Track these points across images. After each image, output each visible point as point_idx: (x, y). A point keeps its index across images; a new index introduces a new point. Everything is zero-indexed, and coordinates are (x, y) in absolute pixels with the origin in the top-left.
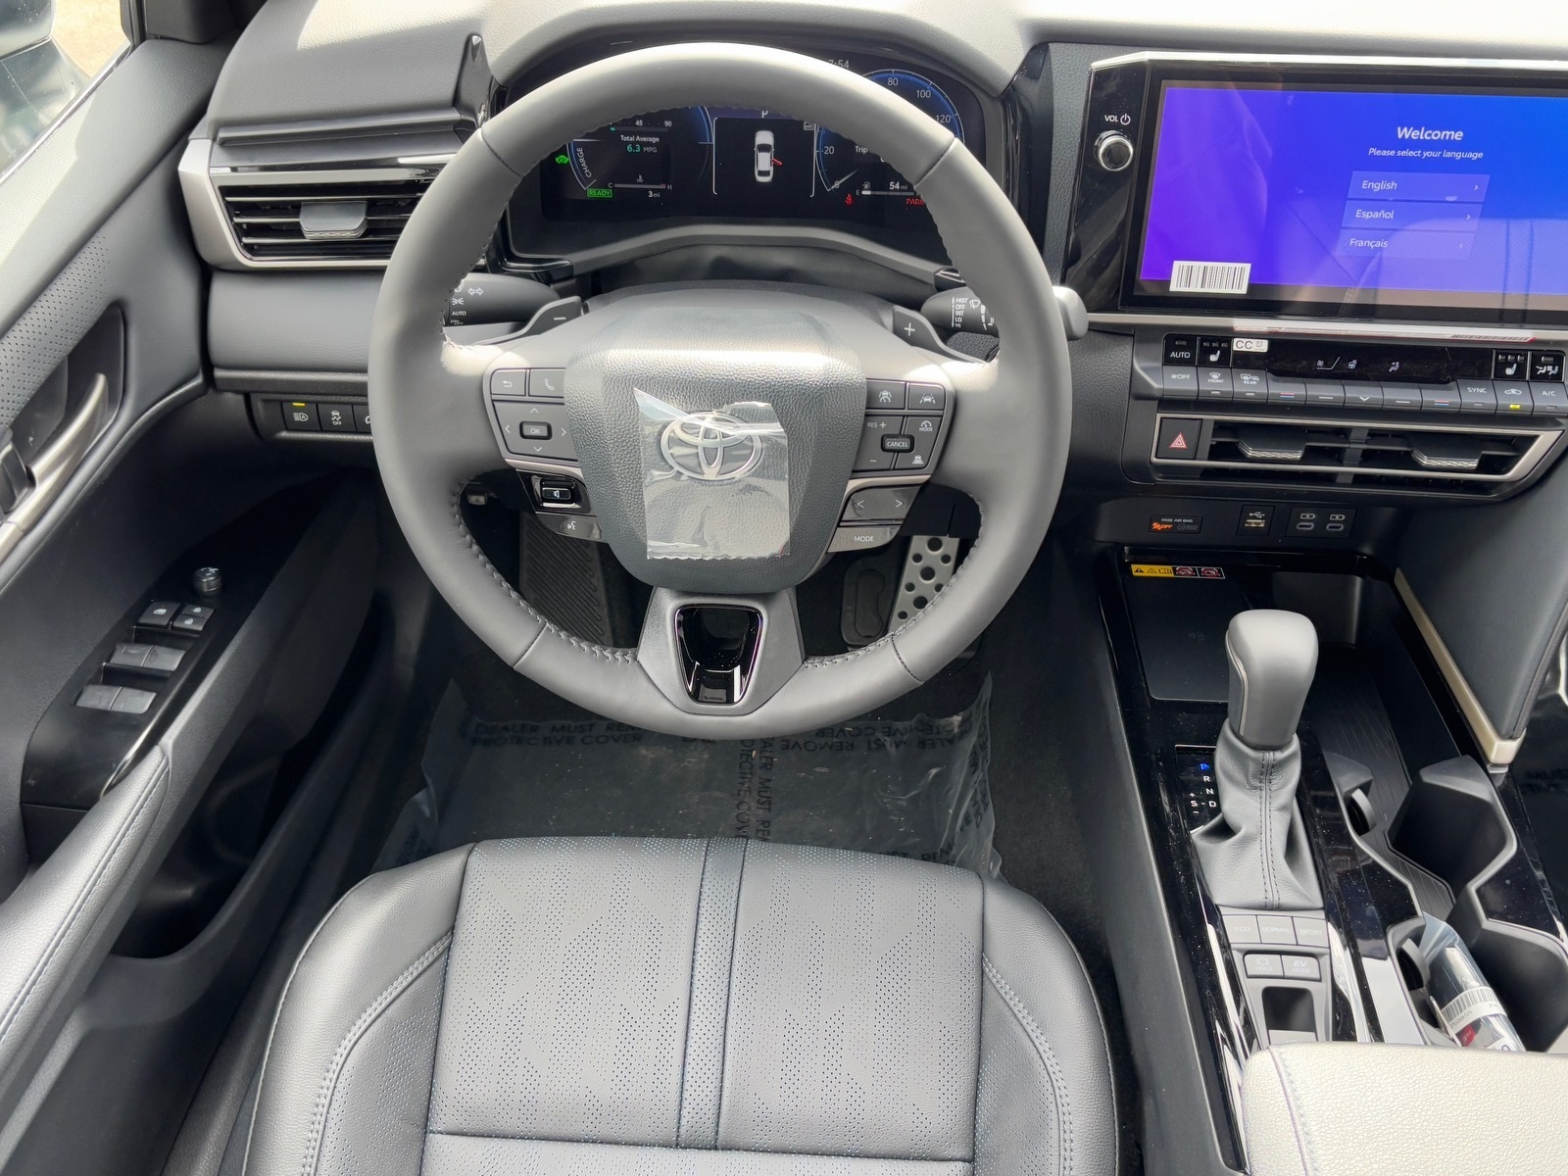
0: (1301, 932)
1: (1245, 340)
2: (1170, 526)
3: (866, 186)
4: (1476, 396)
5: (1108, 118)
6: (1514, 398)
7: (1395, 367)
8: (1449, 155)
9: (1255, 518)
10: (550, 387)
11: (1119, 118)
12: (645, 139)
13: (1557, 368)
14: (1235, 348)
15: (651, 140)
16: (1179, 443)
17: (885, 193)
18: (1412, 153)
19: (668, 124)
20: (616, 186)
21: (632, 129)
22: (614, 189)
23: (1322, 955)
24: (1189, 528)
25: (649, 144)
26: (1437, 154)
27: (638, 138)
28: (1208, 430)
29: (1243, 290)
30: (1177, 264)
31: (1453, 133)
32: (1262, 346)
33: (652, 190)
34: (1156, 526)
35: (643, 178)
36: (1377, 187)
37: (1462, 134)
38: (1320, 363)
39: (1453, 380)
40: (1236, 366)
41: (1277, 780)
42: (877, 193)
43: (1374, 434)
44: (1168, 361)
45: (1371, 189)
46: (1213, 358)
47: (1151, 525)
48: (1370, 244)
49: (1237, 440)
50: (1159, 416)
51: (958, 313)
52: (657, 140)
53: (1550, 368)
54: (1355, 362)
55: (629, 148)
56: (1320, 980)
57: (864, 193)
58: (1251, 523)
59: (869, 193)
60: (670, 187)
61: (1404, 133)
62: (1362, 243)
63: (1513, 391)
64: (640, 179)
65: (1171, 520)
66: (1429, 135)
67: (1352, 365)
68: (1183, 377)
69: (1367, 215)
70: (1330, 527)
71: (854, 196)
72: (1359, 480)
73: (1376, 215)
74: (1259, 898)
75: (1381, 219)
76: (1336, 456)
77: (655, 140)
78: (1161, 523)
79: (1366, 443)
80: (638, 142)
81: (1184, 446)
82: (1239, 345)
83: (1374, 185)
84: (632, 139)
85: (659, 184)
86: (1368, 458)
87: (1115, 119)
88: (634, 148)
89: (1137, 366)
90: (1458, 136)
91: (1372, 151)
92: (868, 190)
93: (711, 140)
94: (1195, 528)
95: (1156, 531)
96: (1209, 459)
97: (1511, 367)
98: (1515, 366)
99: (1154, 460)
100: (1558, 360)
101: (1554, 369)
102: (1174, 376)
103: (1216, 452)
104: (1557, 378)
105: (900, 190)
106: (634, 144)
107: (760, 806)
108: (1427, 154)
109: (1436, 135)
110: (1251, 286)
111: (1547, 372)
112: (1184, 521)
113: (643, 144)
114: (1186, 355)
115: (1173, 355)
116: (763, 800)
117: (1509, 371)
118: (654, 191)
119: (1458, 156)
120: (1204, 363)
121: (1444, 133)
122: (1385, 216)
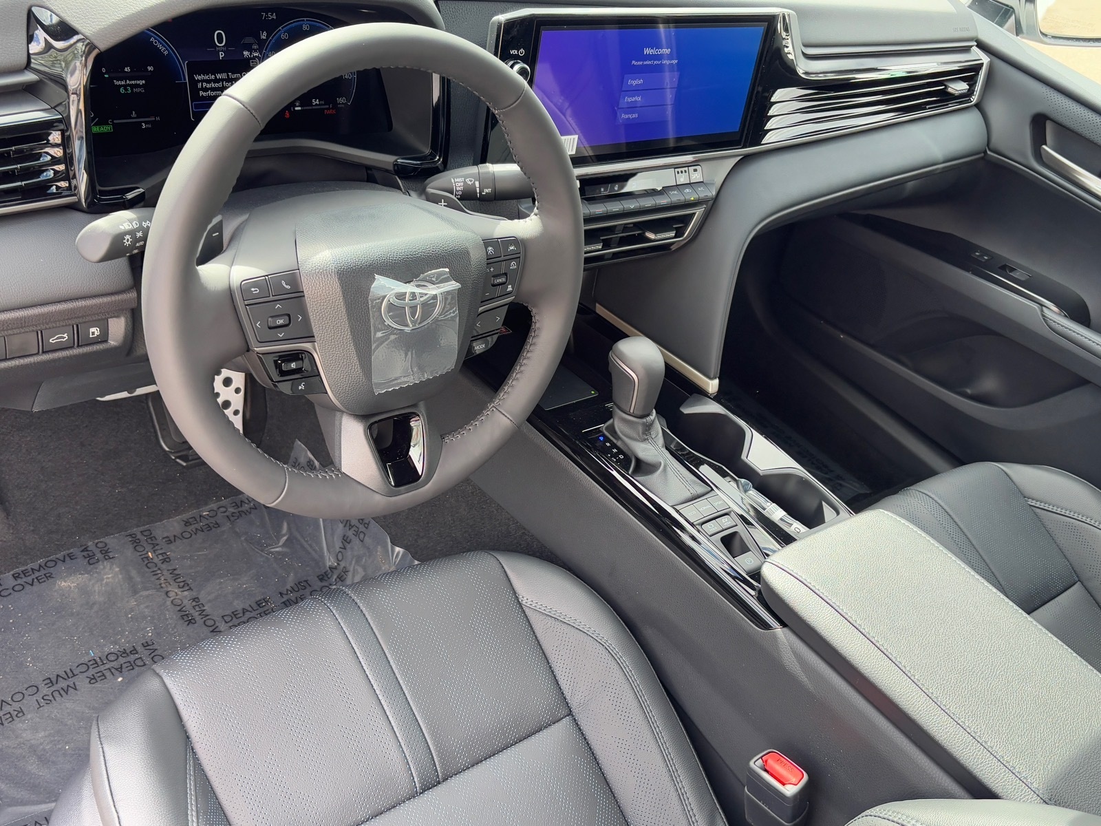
0: (716, 504)
3: (297, 104)
4: (675, 196)
5: (512, 52)
8: (664, 62)
10: (288, 287)
11: (518, 52)
12: (133, 82)
15: (138, 82)
17: (311, 108)
18: (649, 62)
19: (150, 68)
20: (115, 121)
21: (121, 75)
22: (114, 125)
23: (730, 512)
25: (137, 86)
26: (660, 62)
27: (128, 82)
31: (666, 50)
33: (144, 122)
35: (136, 113)
36: (634, 83)
37: (669, 50)
38: (602, 190)
41: (653, 433)
42: (305, 108)
43: (625, 228)
45: (632, 85)
48: (630, 116)
51: (458, 189)
52: (144, 82)
54: (617, 185)
55: (122, 90)
56: (737, 525)
57: (296, 109)
59: (299, 108)
60: (158, 119)
61: (647, 51)
62: (627, 116)
63: (687, 190)
64: (134, 114)
66: (657, 52)
67: (617, 188)
69: (629, 100)
71: (290, 112)
72: (615, 255)
74: (688, 495)
77: (142, 82)
80: (129, 85)
84: (123, 83)
85: (149, 117)
86: (623, 242)
87: (515, 52)
88: (126, 90)
91: (633, 62)
92: (298, 106)
93: (185, 79)
105: (319, 105)
106: (125, 86)
107: (182, 590)
108: (655, 62)
109: (660, 52)
110: (578, 149)
113: (132, 86)
116: (182, 584)
118: (146, 123)
119: (668, 62)
121: (663, 50)
122: (637, 99)
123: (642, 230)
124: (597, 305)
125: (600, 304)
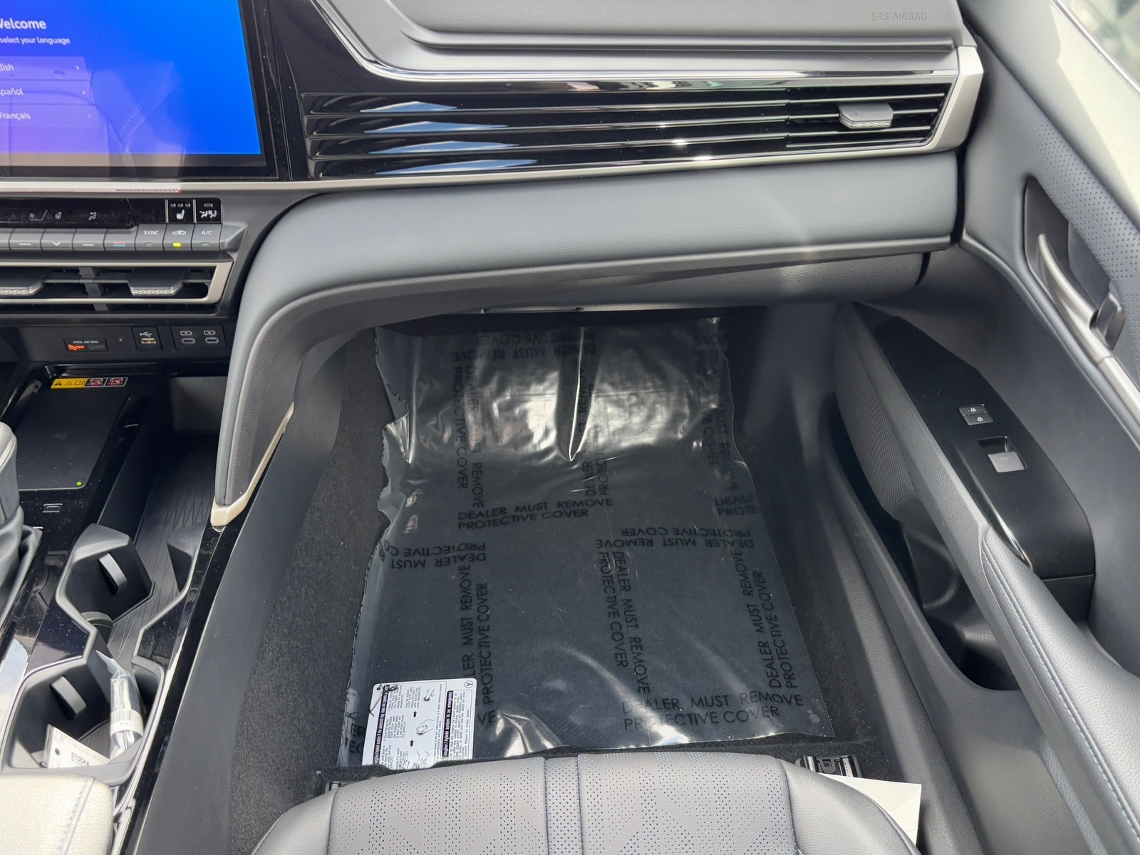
2: (82, 347)
4: (149, 237)
6: (178, 238)
7: (93, 216)
8: (42, 41)
9: (145, 337)
13: (215, 212)
18: (11, 41)
24: (98, 347)
26: (33, 41)
31: (36, 22)
34: (71, 347)
37: (44, 24)
38: (32, 216)
39: (136, 225)
47: (67, 347)
48: (16, 116)
53: (210, 212)
58: (144, 341)
63: (180, 232)
65: (81, 342)
66: (19, 25)
70: (208, 340)
73: (9, 92)
75: (14, 96)
76: (81, 290)
78: (75, 345)
90: (42, 25)
94: (102, 347)
95: (72, 351)
97: (180, 212)
98: (183, 212)
100: (217, 205)
101: (213, 213)
104: (217, 220)
108: (24, 41)
109: (24, 25)
111: (209, 216)
117: (180, 216)
119: (51, 41)
121: (29, 23)
122: (16, 93)
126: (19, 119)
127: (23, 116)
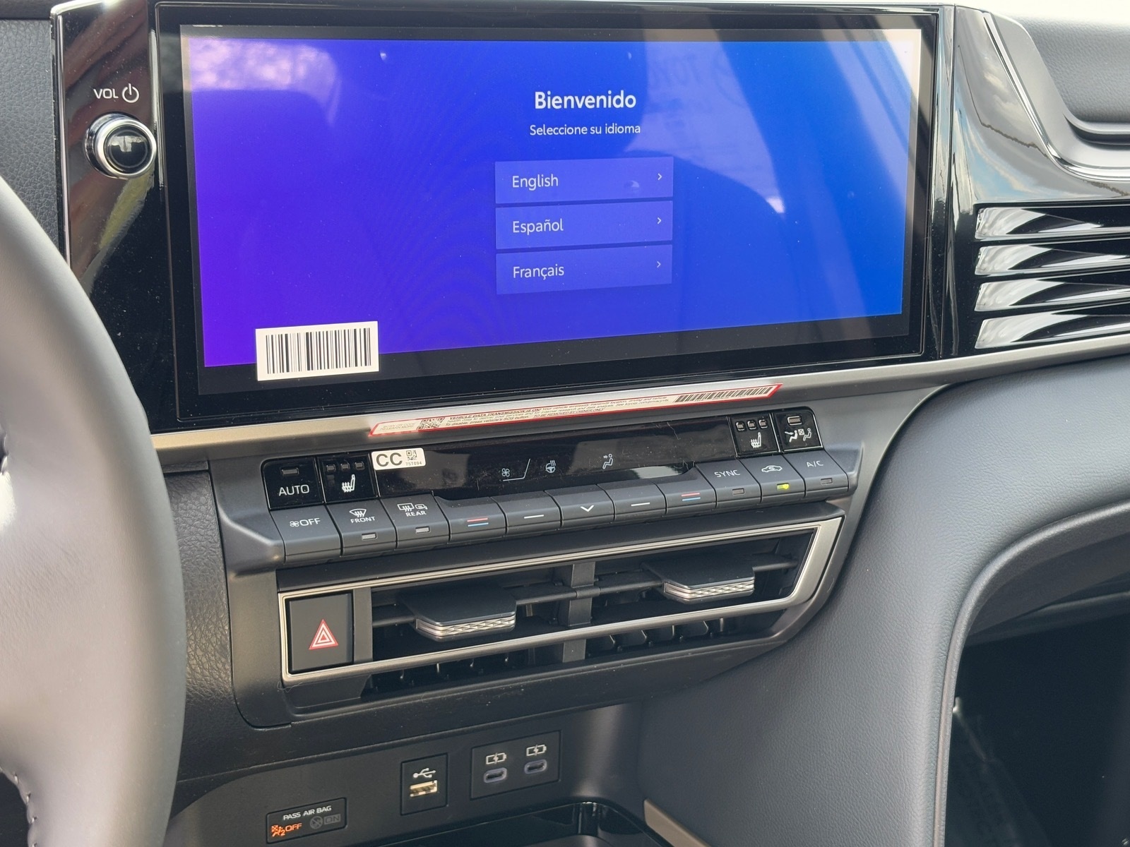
1: (389, 453)
2: (298, 826)
4: (730, 482)
5: (100, 94)
6: (778, 478)
7: (607, 461)
9: (422, 780)
11: (119, 94)
13: (809, 430)
14: (377, 467)
16: (324, 638)
24: (329, 821)
28: (364, 609)
29: (374, 367)
30: (262, 335)
32: (415, 458)
34: (277, 831)
36: (533, 184)
37: (633, 98)
38: (506, 472)
40: (387, 495)
44: (278, 504)
45: (524, 189)
46: (347, 488)
47: (268, 832)
48: (541, 272)
49: (410, 619)
50: (282, 598)
53: (801, 432)
54: (553, 462)
58: (417, 791)
62: (529, 274)
63: (772, 468)
65: (297, 815)
67: (551, 469)
68: (309, 522)
69: (527, 229)
70: (530, 769)
72: (596, 648)
73: (540, 228)
75: (548, 233)
76: (553, 617)
78: (283, 824)
79: (596, 585)
81: (333, 643)
82: (382, 461)
83: (528, 182)
86: (603, 610)
87: (113, 94)
89: (225, 518)
90: (628, 101)
94: (337, 819)
95: (279, 840)
96: (376, 658)
97: (755, 437)
99: (288, 677)
100: (806, 417)
101: (806, 432)
102: (294, 524)
103: (384, 644)
110: (383, 358)
111: (800, 437)
112: (319, 811)
114: (303, 489)
115: (282, 491)
117: (756, 444)
120: (337, 498)
122: (552, 227)
123: (656, 578)
124: (646, 804)
125: (656, 804)
126: (545, 276)
127: (552, 272)
